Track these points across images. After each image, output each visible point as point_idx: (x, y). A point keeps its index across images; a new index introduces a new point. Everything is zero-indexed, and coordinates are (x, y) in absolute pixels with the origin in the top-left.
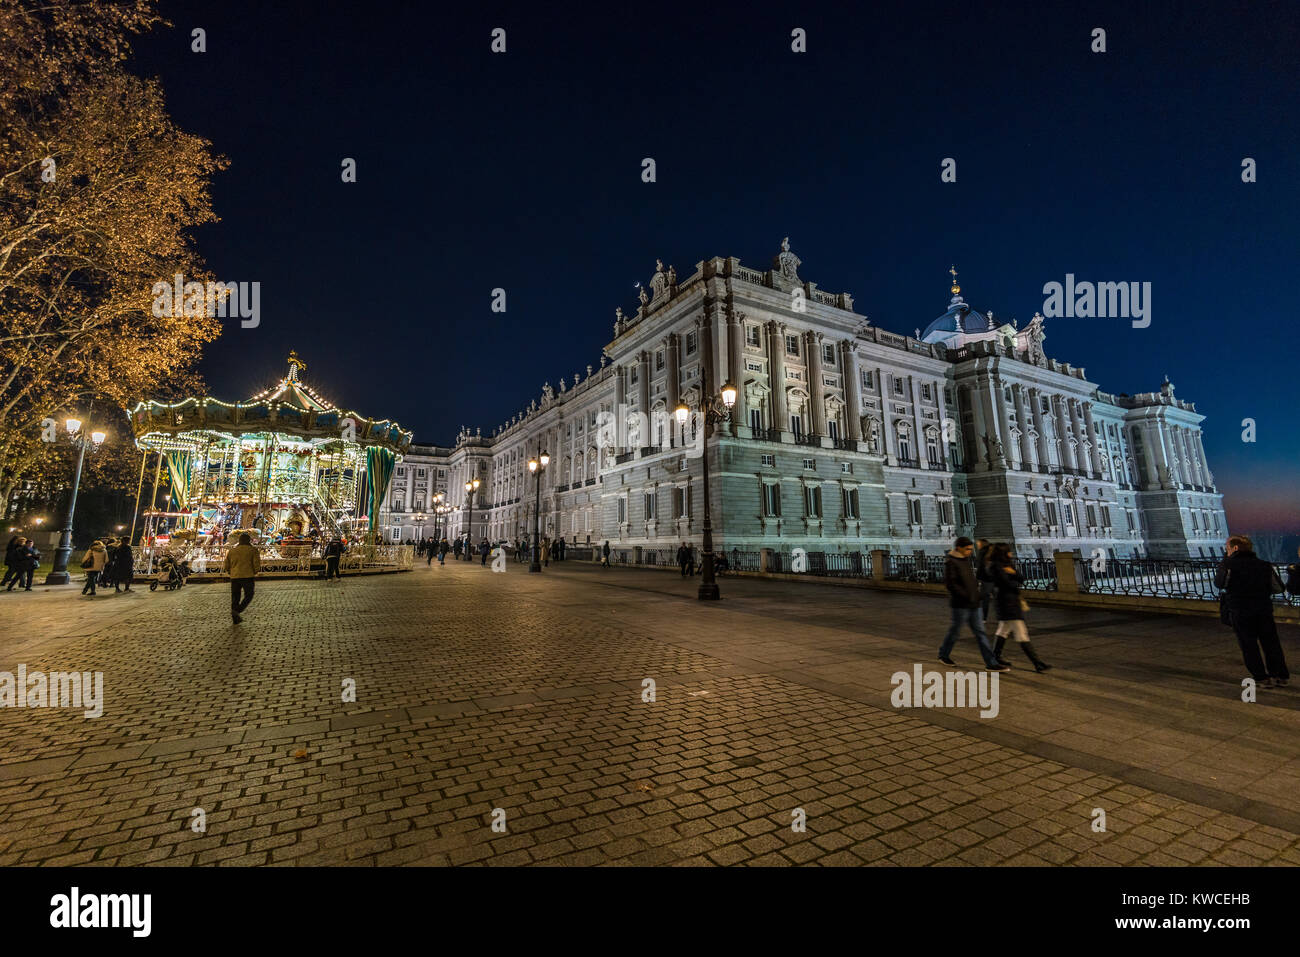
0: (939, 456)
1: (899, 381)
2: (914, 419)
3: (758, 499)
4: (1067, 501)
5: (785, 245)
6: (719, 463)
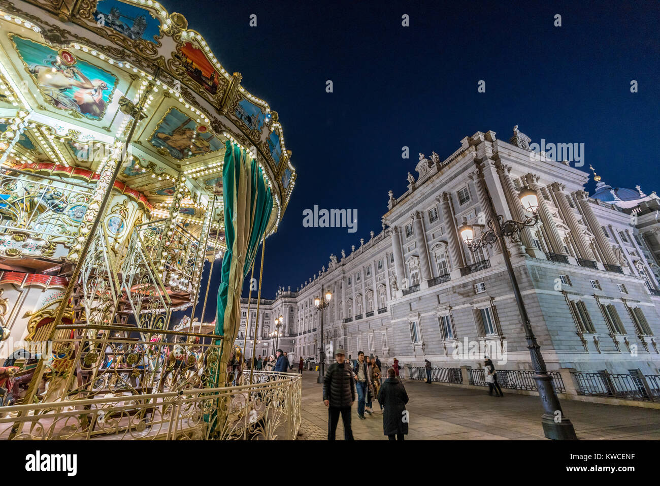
5: (516, 129)
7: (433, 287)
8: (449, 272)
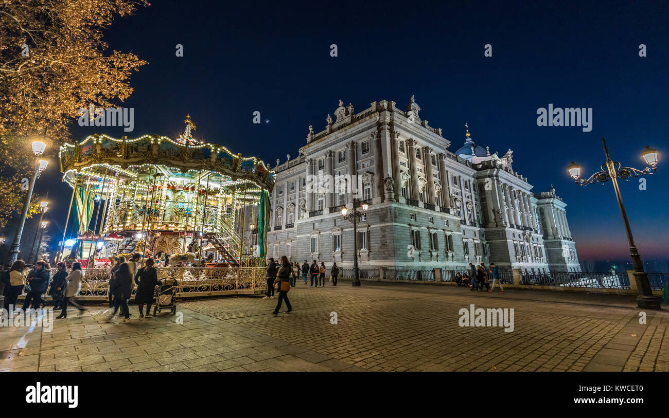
0: (472, 218)
1: (455, 178)
2: (462, 198)
3: (409, 239)
4: (527, 244)
5: (412, 99)
6: (391, 217)
7: (332, 214)
8: (346, 203)
